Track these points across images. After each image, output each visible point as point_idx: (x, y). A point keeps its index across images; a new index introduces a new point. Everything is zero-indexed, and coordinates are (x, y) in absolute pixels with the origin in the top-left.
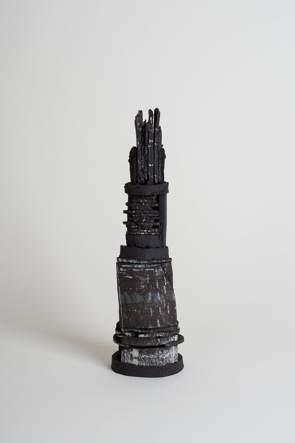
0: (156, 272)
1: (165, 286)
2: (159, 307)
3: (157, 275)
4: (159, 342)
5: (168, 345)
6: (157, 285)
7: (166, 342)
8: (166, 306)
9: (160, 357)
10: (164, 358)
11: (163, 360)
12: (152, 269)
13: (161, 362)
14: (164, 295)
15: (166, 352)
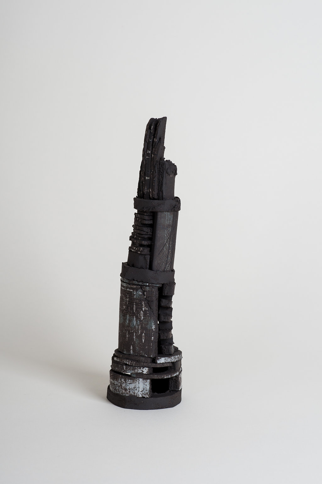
0: (135, 294)
1: (143, 311)
2: (133, 332)
3: (135, 297)
4: (124, 370)
5: (135, 376)
6: (134, 309)
7: (132, 371)
8: (142, 333)
9: (123, 385)
10: (128, 388)
11: (126, 390)
12: (132, 290)
13: (124, 392)
14: (140, 321)
15: (129, 382)
